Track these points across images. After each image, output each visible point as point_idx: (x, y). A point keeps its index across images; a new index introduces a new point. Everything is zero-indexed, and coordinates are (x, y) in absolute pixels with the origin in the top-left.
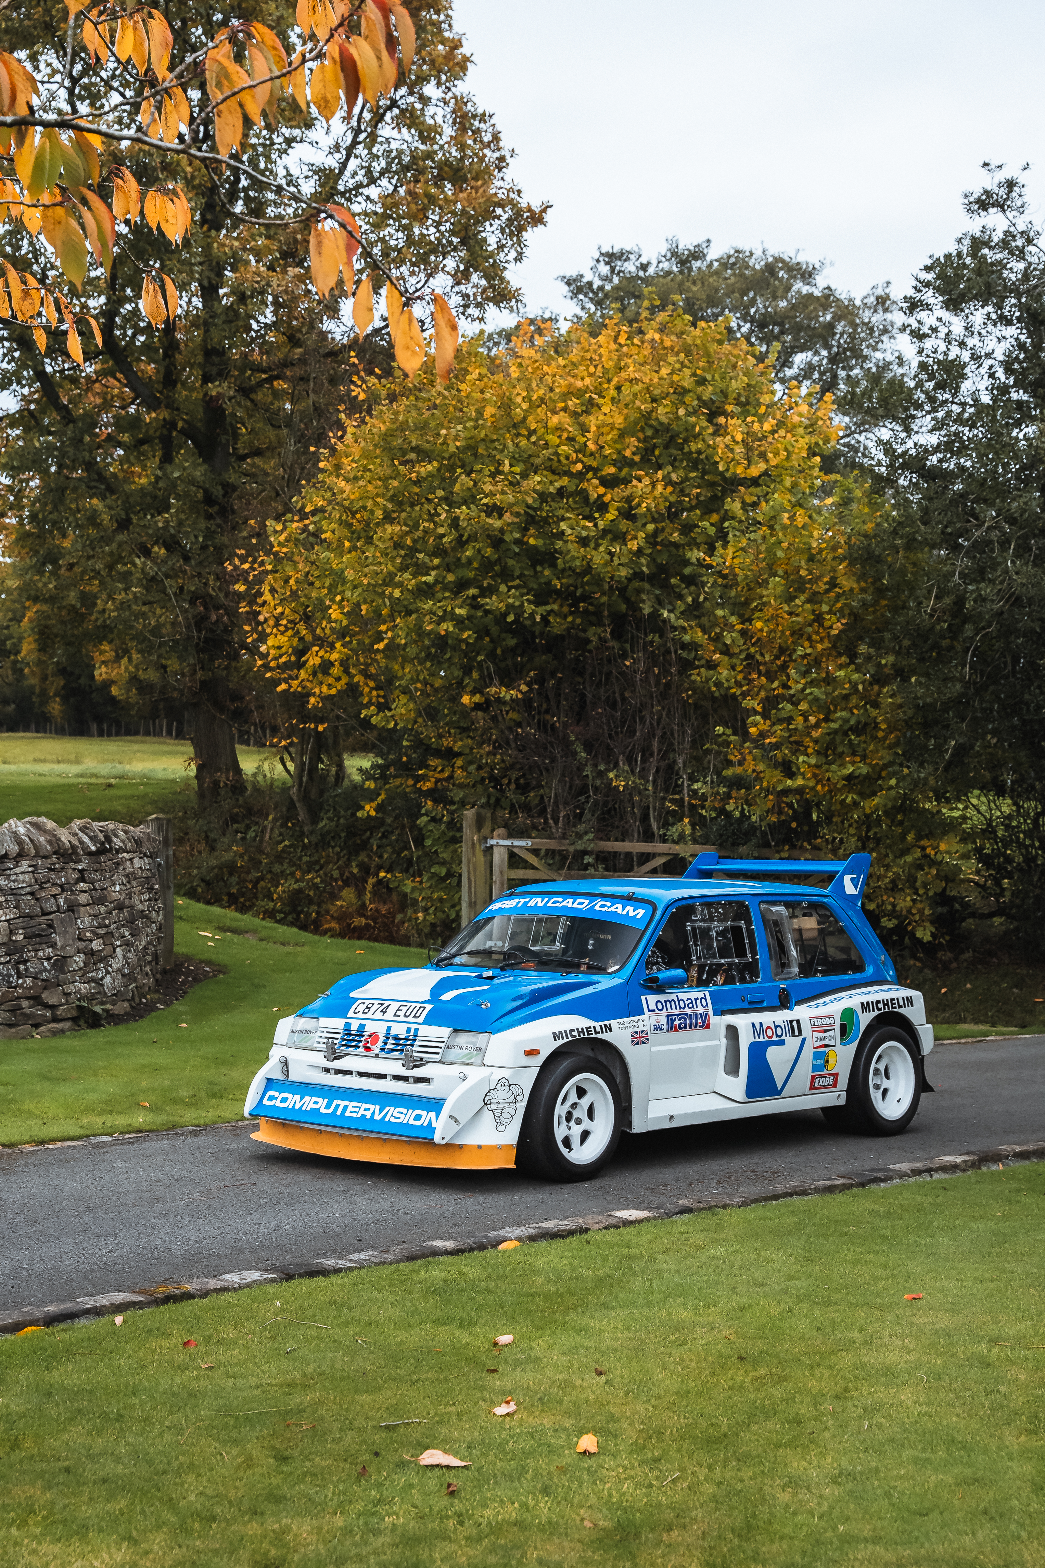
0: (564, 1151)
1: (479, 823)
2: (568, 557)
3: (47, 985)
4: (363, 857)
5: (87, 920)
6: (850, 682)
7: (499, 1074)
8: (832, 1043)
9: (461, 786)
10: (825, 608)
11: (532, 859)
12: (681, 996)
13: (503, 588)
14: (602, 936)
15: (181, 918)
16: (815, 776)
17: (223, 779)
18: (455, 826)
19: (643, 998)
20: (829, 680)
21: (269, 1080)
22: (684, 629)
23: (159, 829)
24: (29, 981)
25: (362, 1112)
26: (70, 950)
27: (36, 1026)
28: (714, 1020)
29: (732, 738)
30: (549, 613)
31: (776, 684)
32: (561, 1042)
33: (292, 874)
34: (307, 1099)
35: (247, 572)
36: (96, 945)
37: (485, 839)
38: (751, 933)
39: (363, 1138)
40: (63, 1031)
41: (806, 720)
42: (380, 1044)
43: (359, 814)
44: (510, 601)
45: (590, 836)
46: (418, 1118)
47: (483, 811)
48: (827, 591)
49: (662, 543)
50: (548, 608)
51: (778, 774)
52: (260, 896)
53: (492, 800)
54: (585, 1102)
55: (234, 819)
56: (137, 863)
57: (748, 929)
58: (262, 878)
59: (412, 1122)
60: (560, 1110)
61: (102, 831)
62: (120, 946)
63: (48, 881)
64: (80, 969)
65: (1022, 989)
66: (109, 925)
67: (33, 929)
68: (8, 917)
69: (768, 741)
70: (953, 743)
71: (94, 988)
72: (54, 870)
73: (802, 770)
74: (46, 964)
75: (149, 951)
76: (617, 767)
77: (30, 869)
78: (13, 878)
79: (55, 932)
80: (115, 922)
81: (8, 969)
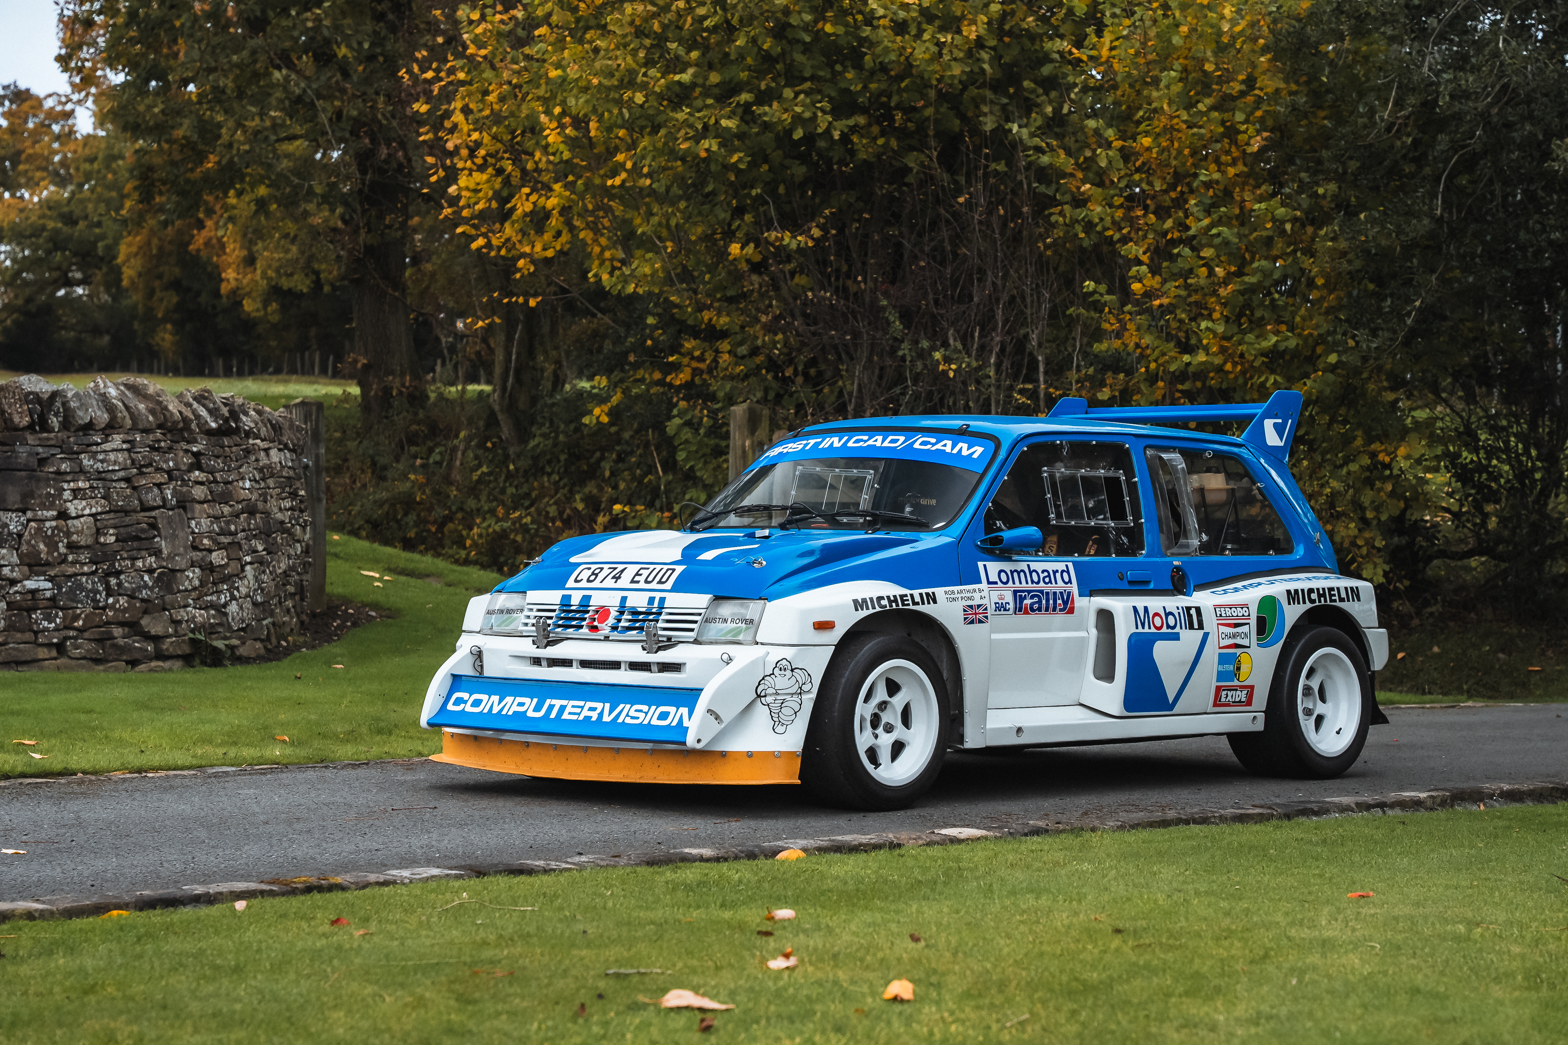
0: (869, 767)
1: (753, 421)
2: (878, 50)
3: (148, 606)
4: (591, 488)
5: (205, 522)
6: (1274, 220)
7: (777, 654)
8: (1245, 642)
9: (728, 377)
10: (1240, 117)
12: (1034, 566)
13: (788, 93)
14: (923, 502)
15: (336, 556)
16: (1223, 350)
17: (397, 383)
18: (719, 431)
19: (980, 564)
20: (1243, 218)
21: (456, 678)
22: (1038, 150)
23: (306, 418)
24: (123, 601)
25: (585, 713)
26: (180, 562)
27: (133, 664)
28: (1081, 602)
29: (1107, 298)
30: (854, 129)
31: (1169, 223)
32: (864, 613)
33: (492, 512)
34: (509, 699)
35: (430, 82)
36: (218, 558)
37: (762, 448)
38: (1133, 487)
39: (586, 749)
41: (1211, 273)
42: (611, 621)
43: (586, 420)
44: (798, 109)
46: (664, 716)
47: (758, 407)
48: (1243, 94)
49: (1010, 33)
50: (851, 122)
51: (1170, 349)
52: (447, 542)
53: (771, 396)
54: (898, 701)
55: (412, 440)
56: (275, 455)
57: (1128, 481)
58: (449, 518)
59: (655, 722)
60: (863, 710)
61: (225, 405)
62: (251, 563)
63: (150, 465)
64: (195, 589)
65: (1510, 655)
66: (235, 534)
67: (129, 529)
68: (94, 510)
69: (1157, 302)
70: (1417, 304)
71: (214, 617)
72: (157, 450)
73: (1205, 342)
74: (146, 578)
75: (292, 580)
76: (945, 344)
77: (125, 446)
78: (101, 457)
79: (159, 535)
80: (243, 530)
81: (93, 583)
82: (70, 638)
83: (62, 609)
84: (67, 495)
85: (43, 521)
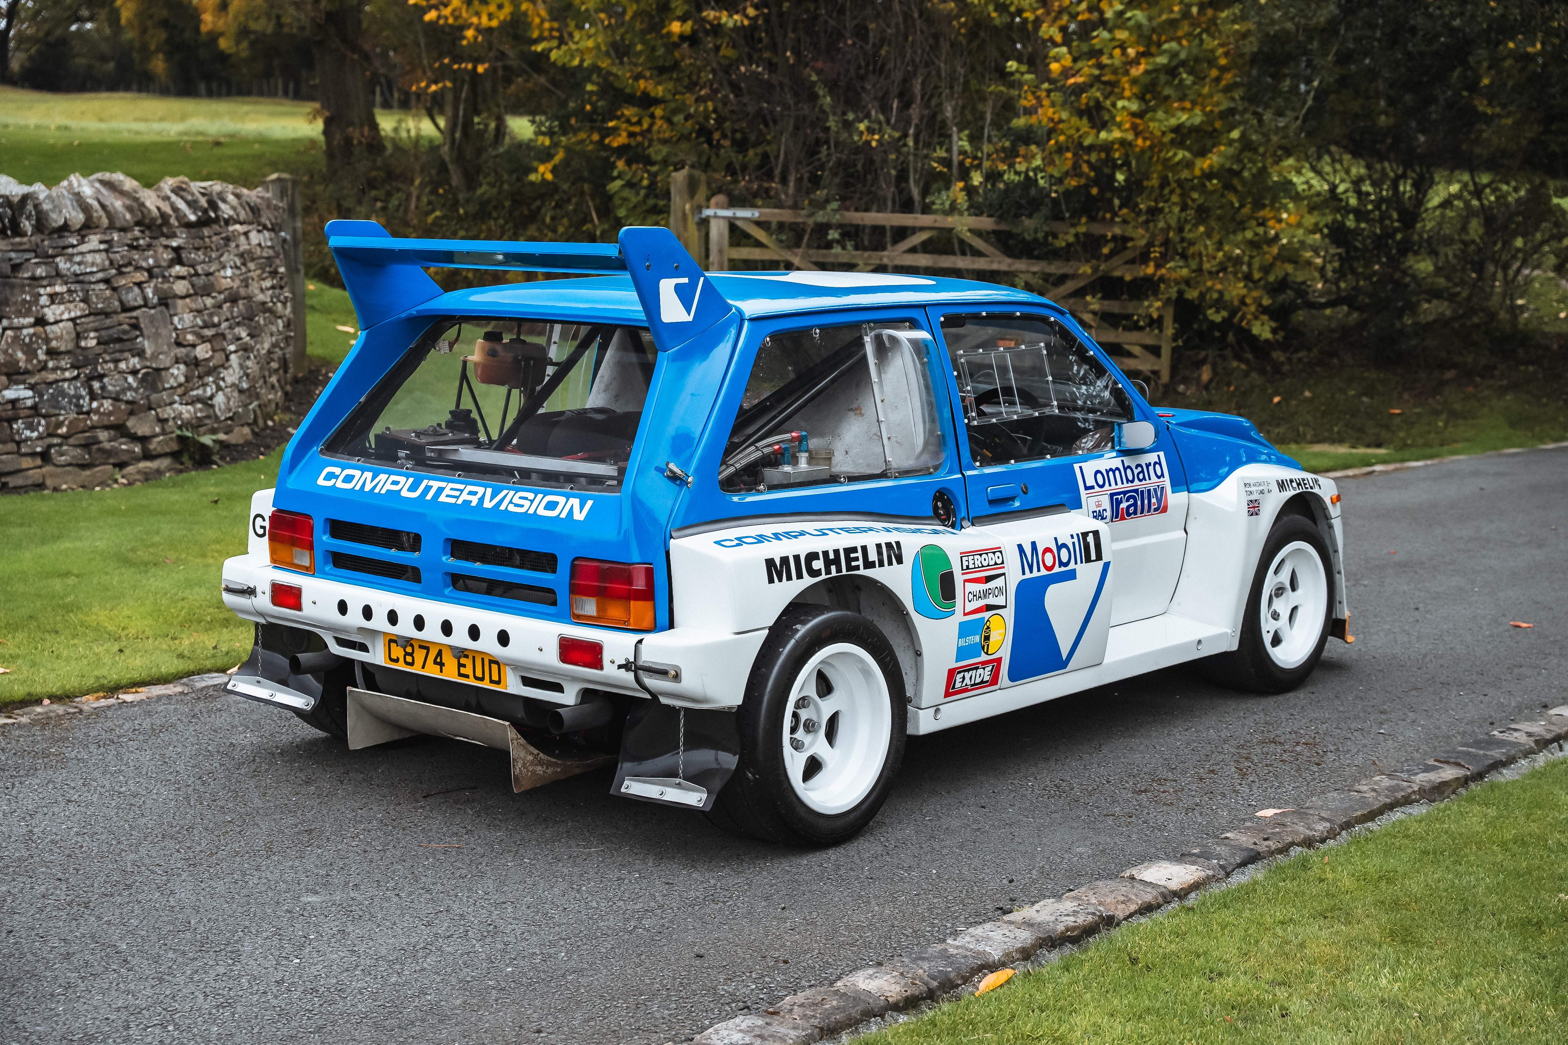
1: (692, 187)
3: (134, 409)
5: (188, 318)
9: (664, 142)
11: (760, 235)
15: (313, 308)
16: (1134, 128)
17: (357, 135)
18: (658, 191)
23: (283, 194)
24: (107, 404)
26: (164, 360)
27: (121, 465)
29: (1028, 77)
36: (202, 351)
37: (699, 208)
40: (159, 472)
41: (1124, 54)
43: (533, 177)
45: (835, 205)
47: (697, 173)
51: (1084, 125)
53: (704, 159)
55: (372, 184)
56: (255, 237)
61: (203, 194)
62: (235, 352)
63: (130, 264)
64: (180, 385)
65: (1372, 398)
66: (219, 324)
67: (111, 332)
68: (73, 315)
69: (1072, 81)
70: (1316, 84)
71: (201, 410)
72: (136, 248)
73: (1118, 119)
74: (130, 379)
75: (275, 356)
76: (868, 116)
77: (102, 247)
78: (78, 259)
79: (142, 335)
80: (227, 320)
81: (76, 388)
82: (54, 445)
83: (44, 416)
84: (44, 300)
85: (20, 328)
